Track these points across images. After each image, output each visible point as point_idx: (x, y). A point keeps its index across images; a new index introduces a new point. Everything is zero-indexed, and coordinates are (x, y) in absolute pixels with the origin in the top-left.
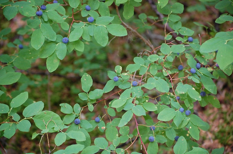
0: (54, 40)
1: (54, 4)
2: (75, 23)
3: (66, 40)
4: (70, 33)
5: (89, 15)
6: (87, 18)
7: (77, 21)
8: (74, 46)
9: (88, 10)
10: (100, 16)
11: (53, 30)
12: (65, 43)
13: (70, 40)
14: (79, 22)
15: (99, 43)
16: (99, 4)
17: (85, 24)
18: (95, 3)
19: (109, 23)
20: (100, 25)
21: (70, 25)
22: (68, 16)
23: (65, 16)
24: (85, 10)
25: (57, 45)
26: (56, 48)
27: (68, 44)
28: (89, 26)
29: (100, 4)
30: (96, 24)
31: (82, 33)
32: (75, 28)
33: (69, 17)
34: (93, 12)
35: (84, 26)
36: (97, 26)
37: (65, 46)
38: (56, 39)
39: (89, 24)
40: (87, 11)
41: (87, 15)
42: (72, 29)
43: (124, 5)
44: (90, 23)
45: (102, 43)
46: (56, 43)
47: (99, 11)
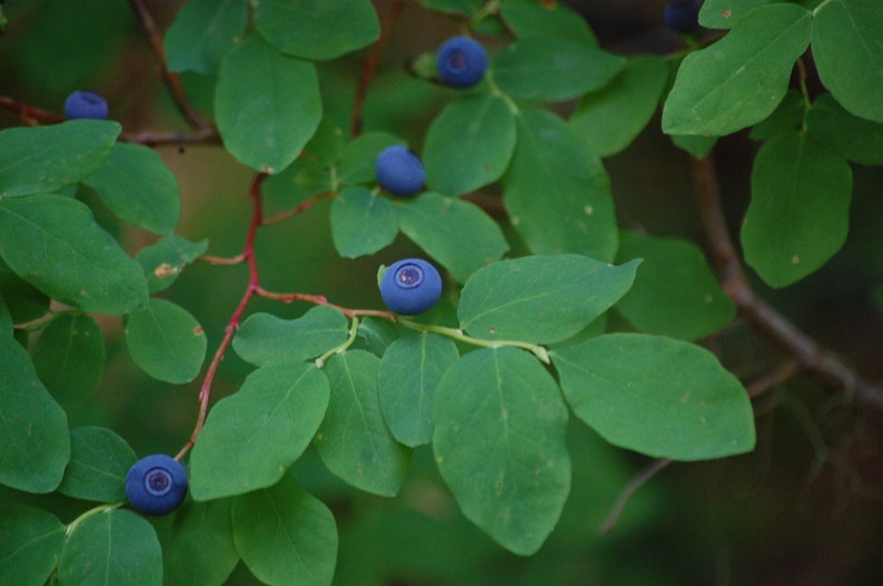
0: (48, 481)
1: (69, 125)
2: (263, 318)
3: (158, 482)
4: (207, 413)
5: (401, 239)
6: (382, 270)
7: (287, 297)
8: (238, 540)
9: (402, 192)
10: (517, 248)
11: (37, 384)
12: (150, 511)
13: (202, 489)
14: (296, 310)
15: (477, 519)
16: (511, 138)
17: (359, 324)
18: (474, 128)
19: (580, 327)
20: (496, 345)
21: (214, 337)
22: (205, 244)
23: (171, 239)
24: (371, 185)
25: (71, 528)
26: (57, 559)
27: (178, 524)
28: (395, 350)
29: (520, 131)
30: (458, 333)
31: (320, 417)
32: (251, 368)
33: (210, 252)
34: (452, 209)
35: (341, 350)
36: (464, 348)
37: (146, 539)
38: (68, 470)
39: (392, 331)
40: (386, 201)
41: (382, 241)
42: (230, 376)
43: (754, 147)
44: (407, 322)
45: (506, 515)
46: (64, 505)
47: (510, 202)
